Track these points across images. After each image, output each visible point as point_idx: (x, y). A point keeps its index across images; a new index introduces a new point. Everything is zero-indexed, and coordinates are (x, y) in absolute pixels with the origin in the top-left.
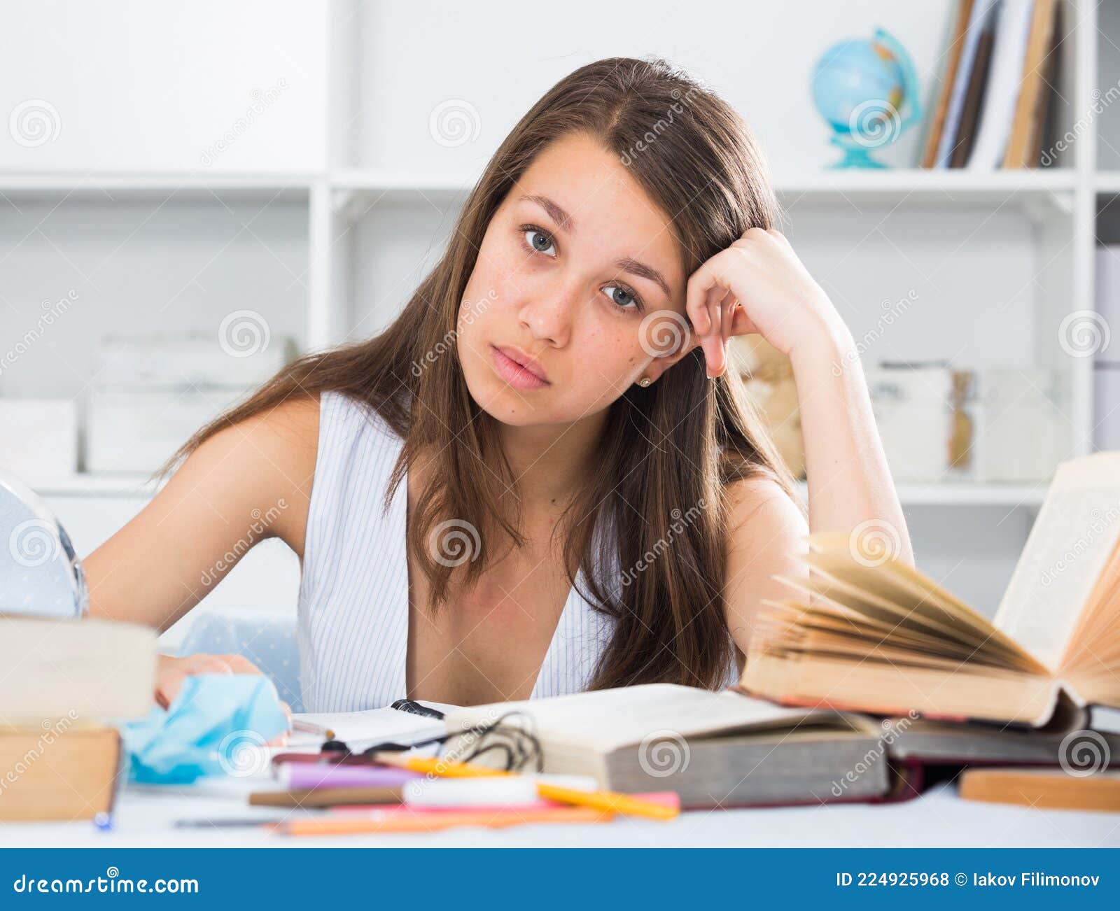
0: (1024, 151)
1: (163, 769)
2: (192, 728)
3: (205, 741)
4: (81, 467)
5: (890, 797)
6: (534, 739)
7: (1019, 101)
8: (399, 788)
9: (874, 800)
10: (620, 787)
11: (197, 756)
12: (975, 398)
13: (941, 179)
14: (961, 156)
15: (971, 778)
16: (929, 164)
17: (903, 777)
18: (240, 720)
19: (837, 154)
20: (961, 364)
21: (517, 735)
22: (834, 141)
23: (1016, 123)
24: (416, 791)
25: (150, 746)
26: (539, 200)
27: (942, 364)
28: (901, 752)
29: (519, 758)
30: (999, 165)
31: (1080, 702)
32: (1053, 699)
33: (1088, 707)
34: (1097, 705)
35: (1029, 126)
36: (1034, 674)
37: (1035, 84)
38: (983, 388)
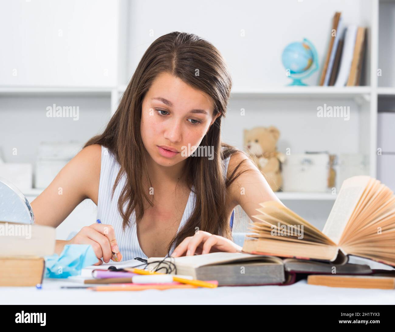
0: (354, 80)
1: (58, 273)
2: (67, 261)
3: (71, 265)
4: (34, 187)
5: (285, 283)
6: (174, 265)
7: (352, 63)
8: (131, 278)
9: (280, 284)
10: (200, 279)
11: (69, 269)
12: (337, 164)
13: (326, 90)
14: (332, 82)
15: (310, 277)
16: (321, 84)
17: (290, 277)
18: (82, 258)
19: (290, 81)
20: (332, 152)
21: (169, 264)
22: (290, 77)
23: (351, 70)
24: (136, 279)
25: (54, 266)
26: (159, 99)
27: (326, 152)
28: (289, 269)
29: (169, 271)
30: (346, 85)
31: (345, 254)
32: (337, 253)
33: (348, 255)
34: (351, 255)
35: (355, 71)
36: (331, 245)
37: (358, 57)
38: (339, 161)
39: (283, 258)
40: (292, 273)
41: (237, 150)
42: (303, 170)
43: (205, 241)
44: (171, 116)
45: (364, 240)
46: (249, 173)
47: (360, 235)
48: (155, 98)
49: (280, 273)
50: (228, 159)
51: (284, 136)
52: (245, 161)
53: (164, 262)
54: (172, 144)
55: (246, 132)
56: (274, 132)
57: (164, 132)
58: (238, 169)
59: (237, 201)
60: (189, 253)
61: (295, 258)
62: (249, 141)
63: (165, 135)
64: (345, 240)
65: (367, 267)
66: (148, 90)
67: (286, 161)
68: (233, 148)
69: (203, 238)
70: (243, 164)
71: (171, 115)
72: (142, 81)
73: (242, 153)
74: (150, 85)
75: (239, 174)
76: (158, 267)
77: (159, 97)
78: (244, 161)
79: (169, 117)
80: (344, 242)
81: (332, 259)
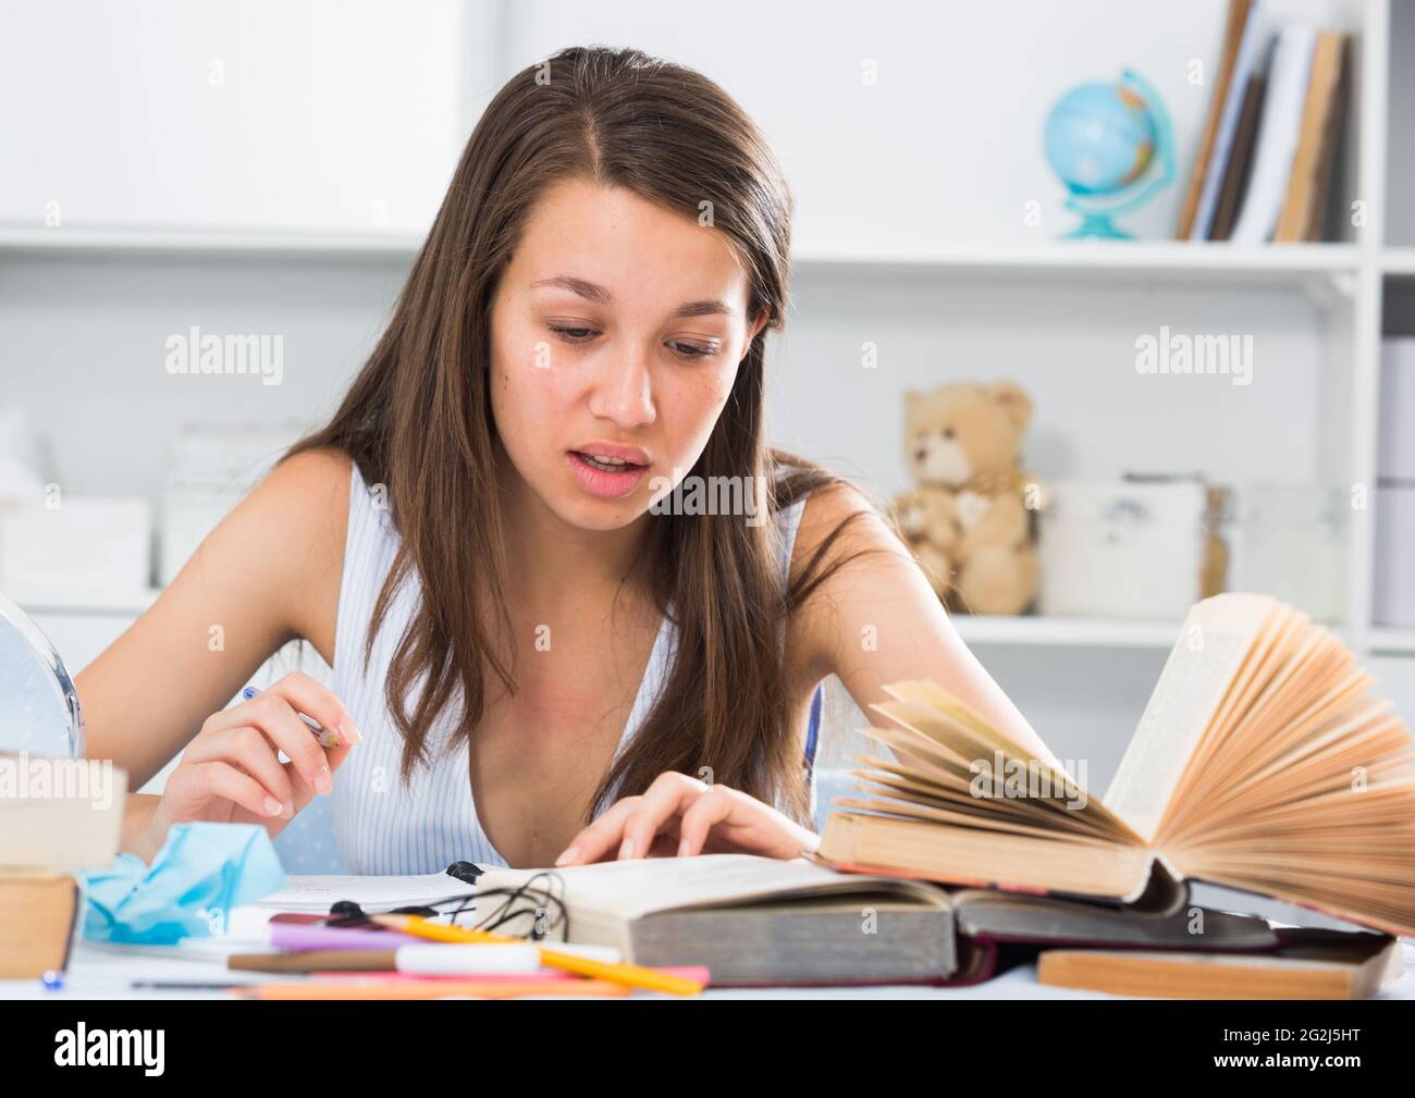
0: (1301, 221)
1: (139, 927)
2: (175, 883)
3: (191, 897)
4: (154, 581)
5: (958, 979)
6: (560, 904)
7: (1296, 160)
8: (392, 952)
9: (939, 982)
10: (644, 960)
11: (178, 914)
12: (1232, 519)
13: (1200, 254)
14: (1223, 225)
15: (1048, 959)
16: (1183, 234)
17: (977, 955)
18: (230, 874)
19: (1072, 221)
20: (1218, 478)
21: (542, 898)
22: (1069, 205)
23: (1291, 187)
24: (412, 957)
25: (126, 901)
26: (559, 282)
27: (1198, 478)
28: (972, 929)
30: (1270, 238)
31: (1177, 875)
32: (1146, 872)
33: (1187, 882)
34: (1198, 880)
35: (1306, 189)
36: (1126, 844)
37: (1315, 140)
38: (1242, 508)
39: (949, 888)
40: (984, 941)
41: (830, 475)
42: (1112, 539)
43: (687, 808)
44: (608, 339)
45: (1244, 827)
46: (871, 561)
47: (1230, 810)
48: (543, 283)
49: (941, 942)
50: (798, 508)
51: (1045, 417)
52: (857, 517)
53: (526, 892)
54: (624, 435)
55: (912, 399)
56: (1010, 400)
57: (586, 396)
58: (830, 548)
59: (826, 663)
60: (626, 849)
61: (993, 888)
62: (922, 434)
63: (597, 406)
64: (1178, 824)
65: (1258, 924)
66: (509, 258)
67: (1053, 507)
68: (814, 470)
69: (682, 799)
70: (850, 527)
71: (607, 333)
72: (486, 225)
73: (850, 489)
74: (517, 237)
75: (836, 566)
76: (506, 911)
77: (558, 276)
78: (854, 515)
79: (603, 342)
80: (1175, 833)
81: (1128, 894)
